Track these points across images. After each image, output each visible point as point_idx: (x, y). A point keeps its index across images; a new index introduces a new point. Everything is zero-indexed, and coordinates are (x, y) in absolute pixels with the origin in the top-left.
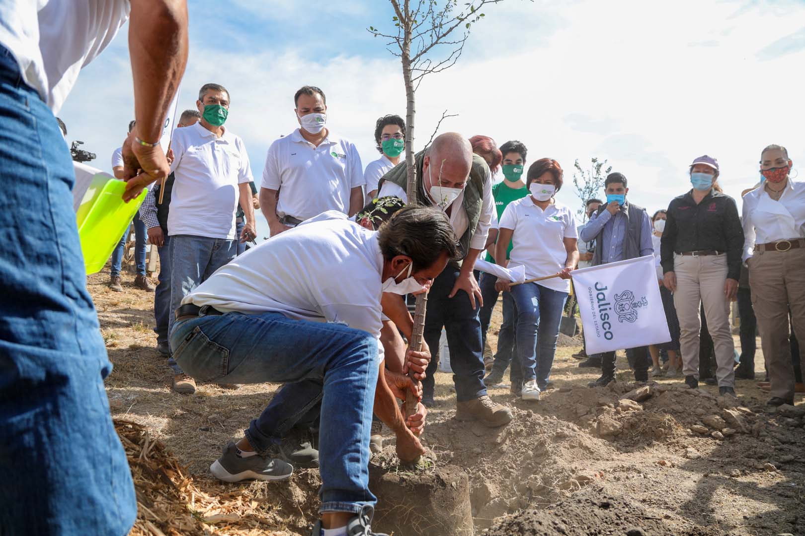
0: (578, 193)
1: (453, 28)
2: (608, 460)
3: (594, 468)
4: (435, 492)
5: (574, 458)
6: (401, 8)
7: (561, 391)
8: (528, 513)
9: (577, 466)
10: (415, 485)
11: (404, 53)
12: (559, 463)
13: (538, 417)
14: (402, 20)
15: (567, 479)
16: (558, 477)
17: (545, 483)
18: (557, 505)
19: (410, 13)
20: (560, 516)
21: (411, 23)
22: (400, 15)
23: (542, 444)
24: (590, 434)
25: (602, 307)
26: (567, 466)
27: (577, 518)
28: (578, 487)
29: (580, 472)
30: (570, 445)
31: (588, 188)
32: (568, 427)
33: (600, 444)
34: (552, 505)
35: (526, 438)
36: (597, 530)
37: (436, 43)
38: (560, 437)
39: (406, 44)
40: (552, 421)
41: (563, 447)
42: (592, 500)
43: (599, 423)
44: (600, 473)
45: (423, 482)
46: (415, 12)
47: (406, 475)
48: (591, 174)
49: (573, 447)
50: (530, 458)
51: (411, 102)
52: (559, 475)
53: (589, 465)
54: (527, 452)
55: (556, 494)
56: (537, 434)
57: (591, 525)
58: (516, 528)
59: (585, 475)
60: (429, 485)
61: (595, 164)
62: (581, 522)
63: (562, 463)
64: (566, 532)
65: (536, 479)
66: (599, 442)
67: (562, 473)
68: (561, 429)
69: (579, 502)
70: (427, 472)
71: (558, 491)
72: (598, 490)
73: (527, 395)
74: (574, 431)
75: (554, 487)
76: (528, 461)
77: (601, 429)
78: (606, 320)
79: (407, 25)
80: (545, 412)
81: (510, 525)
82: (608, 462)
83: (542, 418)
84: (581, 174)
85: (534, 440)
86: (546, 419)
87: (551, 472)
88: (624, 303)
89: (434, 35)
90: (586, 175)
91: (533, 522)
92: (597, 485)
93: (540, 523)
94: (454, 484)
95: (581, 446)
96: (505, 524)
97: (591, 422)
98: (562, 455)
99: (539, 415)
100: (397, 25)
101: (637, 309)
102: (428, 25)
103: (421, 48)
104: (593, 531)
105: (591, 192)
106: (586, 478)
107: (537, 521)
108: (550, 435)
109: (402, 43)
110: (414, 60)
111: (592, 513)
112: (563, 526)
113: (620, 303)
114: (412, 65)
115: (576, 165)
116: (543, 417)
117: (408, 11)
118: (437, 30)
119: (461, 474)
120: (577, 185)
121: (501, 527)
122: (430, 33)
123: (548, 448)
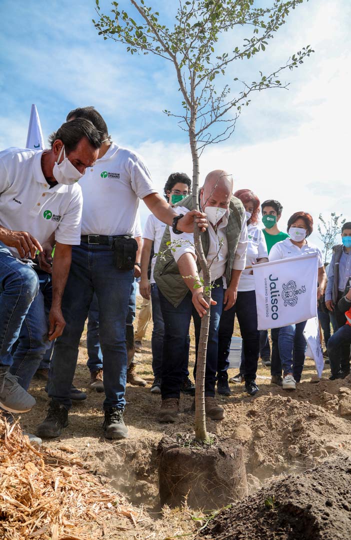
0: (322, 238)
1: (228, 109)
2: (347, 434)
3: (337, 440)
4: (218, 461)
5: (322, 432)
6: (188, 94)
7: (311, 382)
8: (293, 477)
9: (325, 438)
10: (203, 457)
11: (190, 129)
12: (312, 436)
13: (295, 402)
14: (190, 104)
15: (318, 449)
16: (311, 447)
17: (302, 452)
18: (313, 470)
19: (195, 99)
20: (317, 479)
21: (196, 106)
22: (188, 100)
23: (299, 422)
24: (333, 414)
25: (273, 294)
26: (318, 439)
27: (330, 481)
28: (327, 455)
29: (328, 443)
30: (319, 423)
31: (328, 234)
32: (318, 410)
33: (342, 422)
34: (309, 470)
35: (286, 417)
36: (346, 491)
37: (215, 121)
38: (312, 417)
39: (192, 122)
40: (306, 405)
41: (314, 424)
42: (340, 466)
43: (340, 406)
44: (342, 443)
45: (209, 454)
46: (199, 98)
47: (197, 449)
48: (330, 224)
49: (321, 424)
50: (290, 433)
51: (196, 166)
52: (312, 446)
53: (334, 438)
54: (287, 428)
55: (309, 460)
56: (295, 414)
57: (341, 487)
58: (283, 489)
59: (331, 445)
60: (214, 457)
61: (334, 217)
62: (333, 484)
63: (313, 436)
64: (322, 492)
65: (295, 448)
66: (341, 420)
67: (314, 443)
68: (312, 411)
69: (331, 468)
70: (212, 446)
71: (311, 457)
72: (344, 459)
73: (286, 385)
74: (322, 412)
75: (308, 454)
76: (289, 435)
77: (342, 410)
78: (275, 304)
79: (193, 108)
80: (300, 398)
81: (279, 486)
82: (348, 436)
83: (299, 403)
84: (323, 224)
85: (293, 419)
86: (301, 403)
87: (306, 443)
88: (289, 291)
89: (213, 115)
90: (327, 225)
91: (297, 484)
92: (340, 453)
93: (302, 486)
94: (232, 455)
95: (327, 423)
96: (275, 486)
97: (334, 405)
98: (314, 430)
99: (296, 401)
100: (186, 107)
101: (298, 295)
102: (208, 108)
103: (203, 125)
104: (342, 491)
105: (331, 238)
106: (332, 448)
107: (300, 484)
108: (305, 415)
109: (189, 122)
110: (198, 134)
111: (341, 477)
112: (320, 488)
113: (287, 291)
114: (197, 137)
115: (320, 218)
116: (299, 401)
117: (194, 97)
118: (216, 111)
119: (237, 447)
120: (320, 233)
121: (272, 488)
122: (210, 113)
123: (303, 425)
